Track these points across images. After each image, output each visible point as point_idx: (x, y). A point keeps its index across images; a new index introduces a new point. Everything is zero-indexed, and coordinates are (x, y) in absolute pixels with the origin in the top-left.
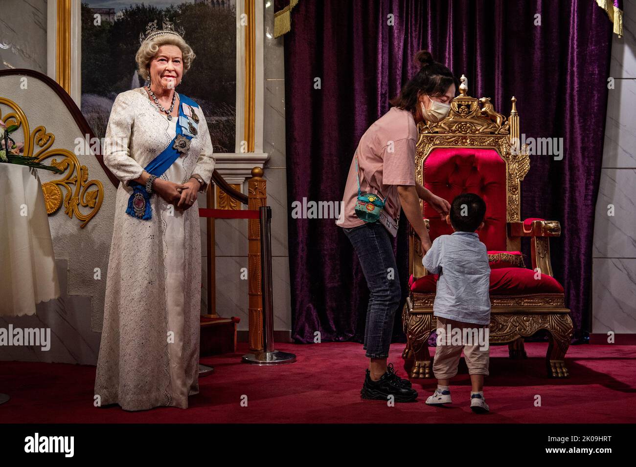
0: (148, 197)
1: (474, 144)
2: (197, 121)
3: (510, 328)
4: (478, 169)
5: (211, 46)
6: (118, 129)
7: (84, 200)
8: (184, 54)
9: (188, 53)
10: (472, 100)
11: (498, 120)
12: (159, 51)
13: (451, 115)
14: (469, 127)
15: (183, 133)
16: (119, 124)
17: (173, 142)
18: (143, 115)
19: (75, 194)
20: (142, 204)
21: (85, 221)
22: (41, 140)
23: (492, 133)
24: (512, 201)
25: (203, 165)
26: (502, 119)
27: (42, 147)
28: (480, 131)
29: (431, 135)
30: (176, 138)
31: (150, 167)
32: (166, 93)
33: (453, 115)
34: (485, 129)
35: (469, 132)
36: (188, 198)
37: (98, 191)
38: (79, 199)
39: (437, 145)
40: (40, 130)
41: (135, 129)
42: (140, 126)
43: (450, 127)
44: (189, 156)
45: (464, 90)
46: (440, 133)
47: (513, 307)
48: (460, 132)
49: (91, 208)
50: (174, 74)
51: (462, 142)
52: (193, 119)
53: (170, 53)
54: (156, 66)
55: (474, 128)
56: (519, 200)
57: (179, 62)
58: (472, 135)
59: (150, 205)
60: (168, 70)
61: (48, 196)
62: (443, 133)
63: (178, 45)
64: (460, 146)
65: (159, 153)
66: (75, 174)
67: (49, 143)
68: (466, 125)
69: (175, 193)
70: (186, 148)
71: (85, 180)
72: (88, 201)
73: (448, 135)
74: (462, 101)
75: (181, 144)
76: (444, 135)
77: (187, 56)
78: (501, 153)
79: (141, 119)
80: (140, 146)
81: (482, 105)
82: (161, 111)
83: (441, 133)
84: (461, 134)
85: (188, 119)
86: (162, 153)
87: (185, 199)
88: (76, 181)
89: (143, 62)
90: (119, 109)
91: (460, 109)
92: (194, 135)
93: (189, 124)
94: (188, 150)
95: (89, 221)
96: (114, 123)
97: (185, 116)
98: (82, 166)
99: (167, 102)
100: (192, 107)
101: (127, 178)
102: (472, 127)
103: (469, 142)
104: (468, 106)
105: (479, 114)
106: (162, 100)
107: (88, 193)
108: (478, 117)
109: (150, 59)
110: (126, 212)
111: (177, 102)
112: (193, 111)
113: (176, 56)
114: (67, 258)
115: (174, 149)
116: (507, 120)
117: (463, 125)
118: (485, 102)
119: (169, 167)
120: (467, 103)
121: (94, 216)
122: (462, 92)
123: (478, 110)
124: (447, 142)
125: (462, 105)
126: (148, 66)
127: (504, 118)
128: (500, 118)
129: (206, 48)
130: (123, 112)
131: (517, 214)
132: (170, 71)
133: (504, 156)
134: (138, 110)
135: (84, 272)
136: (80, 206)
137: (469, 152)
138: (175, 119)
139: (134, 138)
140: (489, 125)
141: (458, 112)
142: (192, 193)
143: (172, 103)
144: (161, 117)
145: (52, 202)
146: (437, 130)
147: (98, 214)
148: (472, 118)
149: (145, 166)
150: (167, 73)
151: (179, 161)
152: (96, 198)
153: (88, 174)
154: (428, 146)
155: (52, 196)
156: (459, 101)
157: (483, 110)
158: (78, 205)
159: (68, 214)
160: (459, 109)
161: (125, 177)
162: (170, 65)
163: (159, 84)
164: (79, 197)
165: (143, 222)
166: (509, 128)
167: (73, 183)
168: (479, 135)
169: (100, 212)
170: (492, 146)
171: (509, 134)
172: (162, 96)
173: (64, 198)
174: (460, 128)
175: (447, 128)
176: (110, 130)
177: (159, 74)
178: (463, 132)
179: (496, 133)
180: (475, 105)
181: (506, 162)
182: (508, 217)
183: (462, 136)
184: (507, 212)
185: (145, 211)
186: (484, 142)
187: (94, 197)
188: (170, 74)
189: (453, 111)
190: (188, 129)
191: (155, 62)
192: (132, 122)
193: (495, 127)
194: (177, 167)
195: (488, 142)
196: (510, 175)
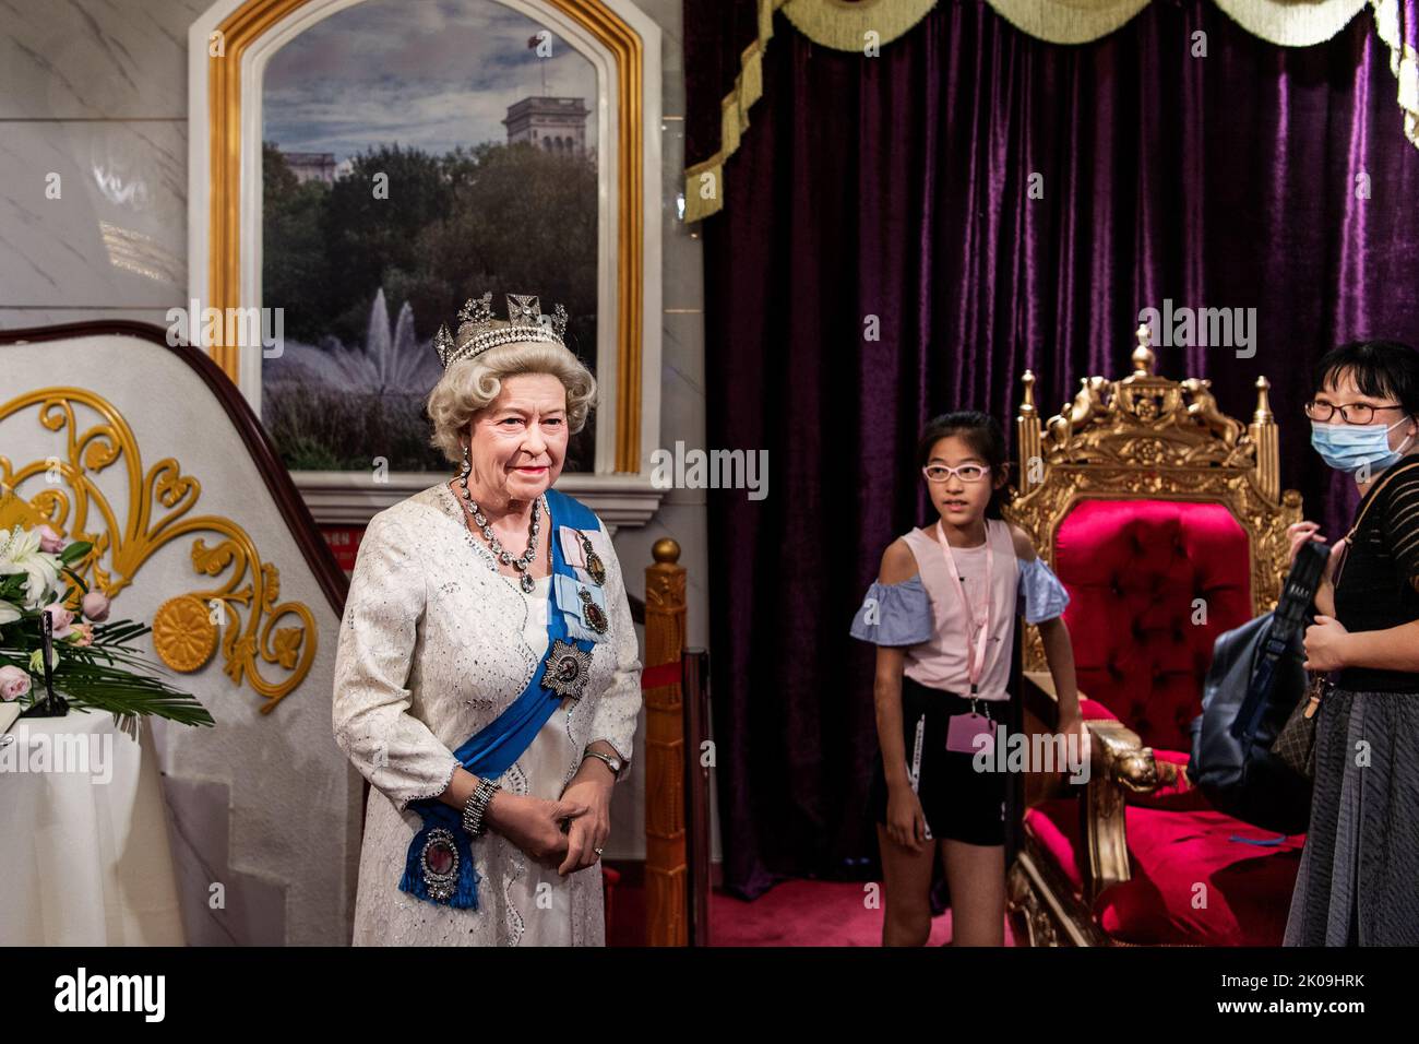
0: (465, 841)
1: (1170, 490)
2: (599, 577)
4: (1190, 554)
5: (544, 235)
6: (378, 631)
7: (270, 646)
8: (571, 393)
9: (584, 393)
10: (1167, 386)
11: (1229, 436)
12: (504, 395)
13: (1117, 420)
14: (1160, 450)
15: (570, 635)
16: (380, 619)
17: (544, 666)
18: (449, 588)
19: (248, 632)
20: (449, 860)
21: (271, 698)
22: (168, 490)
23: (1212, 466)
25: (617, 702)
26: (1236, 429)
27: (170, 506)
28: (1184, 459)
29: (1070, 467)
30: (550, 653)
31: (476, 748)
32: (515, 506)
33: (1122, 420)
34: (1198, 454)
35: (1157, 463)
36: (589, 843)
37: (303, 630)
38: (256, 642)
39: (1083, 490)
40: (165, 468)
41: (429, 631)
42: (444, 627)
43: (1115, 449)
44: (584, 698)
45: (1147, 363)
46: (1091, 464)
48: (1138, 462)
49: (287, 669)
50: (544, 460)
51: (1144, 484)
52: (590, 573)
53: (533, 398)
54: (491, 438)
55: (1171, 452)
57: (560, 421)
58: (1164, 469)
59: (472, 864)
60: (527, 452)
61: (185, 629)
62: (1098, 464)
63: (558, 372)
64: (1139, 494)
65: (502, 710)
66: (248, 580)
67: (187, 498)
68: (1153, 444)
69: (552, 839)
70: (579, 681)
71: (271, 598)
72: (279, 652)
73: (1109, 467)
74: (1141, 389)
75: (564, 673)
76: (1101, 467)
77: (582, 402)
78: (1236, 510)
79: (448, 602)
80: (443, 686)
81: (1188, 397)
82: (504, 563)
84: (1139, 467)
85: (577, 579)
86: (510, 707)
87: (580, 854)
88: (250, 599)
89: (451, 422)
90: (380, 569)
91: (1139, 407)
92: (599, 633)
93: (584, 599)
94: (584, 684)
95: (281, 700)
96: (364, 615)
97: (570, 571)
98: (266, 565)
99: (516, 530)
100: (584, 532)
101: (406, 795)
102: (1167, 448)
103: (1160, 487)
104: (1159, 401)
105: (1184, 419)
106: (504, 526)
107: (279, 631)
108: (1185, 427)
109: (470, 417)
110: (401, 888)
111: (544, 525)
112: (588, 546)
113: (551, 408)
114: (229, 781)
115: (544, 688)
116: (1246, 434)
117: (1145, 445)
118: (1199, 392)
119: (527, 744)
120: (1154, 392)
121: (294, 689)
122: (1140, 365)
123: (1181, 409)
124: (1106, 484)
125: (1144, 398)
126: (465, 432)
127: (1240, 428)
128: (1233, 427)
129: (532, 242)
130: (390, 580)
132: (533, 456)
133: (1243, 520)
134: (436, 570)
135: (268, 821)
136: (259, 660)
137: (1163, 512)
138: (543, 583)
139: (425, 658)
140: (1206, 444)
141: (1134, 413)
142: (598, 827)
143: (532, 532)
144: (505, 588)
145: (193, 644)
146: (1083, 456)
147: (303, 687)
148: (1166, 428)
149: (459, 744)
150: (523, 460)
151: (558, 720)
152: (297, 647)
153: (278, 585)
154: (1064, 494)
155: (194, 629)
156: (1134, 389)
157: (1193, 408)
158: (255, 656)
159: (230, 673)
160: (1135, 407)
161: (399, 790)
162: (535, 438)
163: (501, 489)
164: (259, 635)
165: (451, 913)
166: (1255, 452)
167: (241, 602)
168: (1185, 468)
169: (308, 684)
170: (1215, 496)
171: (1256, 465)
172: (503, 516)
173: (223, 636)
174: (1140, 451)
175: (1108, 452)
176: (353, 637)
177: (499, 463)
178: (1146, 462)
179: (1224, 464)
180: (1174, 399)
181: (1250, 533)
183: (1143, 471)
185: (456, 883)
186: (1197, 486)
187: (293, 644)
188: (534, 463)
189: (1123, 412)
190: (583, 619)
191: (487, 427)
192: (420, 612)
193: (1221, 450)
194: (553, 738)
195: (1206, 485)
196: (1259, 564)
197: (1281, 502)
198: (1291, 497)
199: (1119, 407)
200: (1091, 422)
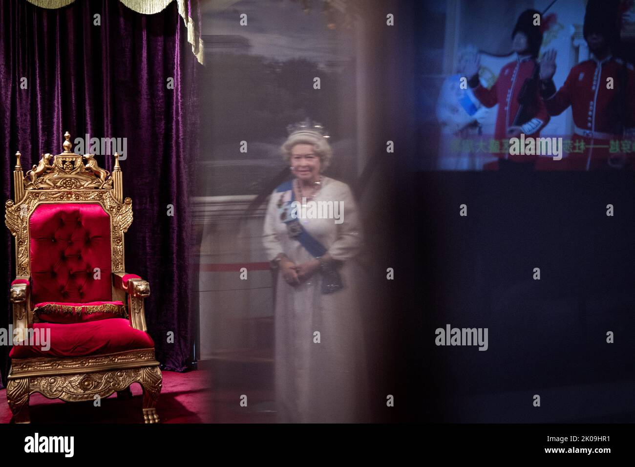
1: (78, 199)
3: (104, 385)
4: (83, 224)
10: (76, 157)
11: (102, 176)
13: (55, 171)
14: (74, 183)
23: (96, 188)
24: (116, 252)
26: (105, 174)
28: (85, 186)
29: (36, 191)
33: (58, 171)
34: (89, 184)
35: (73, 188)
39: (42, 200)
43: (55, 183)
45: (68, 147)
46: (45, 189)
47: (107, 364)
48: (65, 188)
51: (68, 197)
55: (78, 184)
56: (124, 250)
58: (76, 190)
62: (48, 189)
64: (65, 201)
68: (71, 180)
73: (53, 190)
74: (66, 158)
76: (49, 191)
78: (105, 206)
83: (47, 189)
84: (65, 190)
91: (65, 165)
102: (77, 182)
103: (74, 197)
104: (73, 163)
105: (84, 170)
108: (83, 173)
117: (67, 181)
120: (71, 159)
122: (66, 148)
123: (82, 166)
124: (52, 198)
125: (67, 162)
127: (107, 173)
128: (104, 173)
131: (122, 264)
133: (108, 210)
137: (73, 208)
140: (93, 180)
141: (63, 168)
146: (42, 186)
148: (76, 174)
154: (34, 202)
156: (63, 158)
157: (87, 166)
160: (63, 166)
166: (113, 183)
168: (84, 190)
170: (97, 200)
171: (113, 188)
174: (65, 183)
175: (52, 184)
178: (68, 188)
179: (100, 188)
180: (79, 162)
181: (110, 215)
182: (113, 267)
183: (67, 192)
184: (112, 263)
186: (89, 197)
189: (58, 168)
193: (99, 182)
195: (93, 196)
196: (114, 227)
197: (123, 202)
198: (127, 200)
199: (56, 166)
200: (45, 172)
